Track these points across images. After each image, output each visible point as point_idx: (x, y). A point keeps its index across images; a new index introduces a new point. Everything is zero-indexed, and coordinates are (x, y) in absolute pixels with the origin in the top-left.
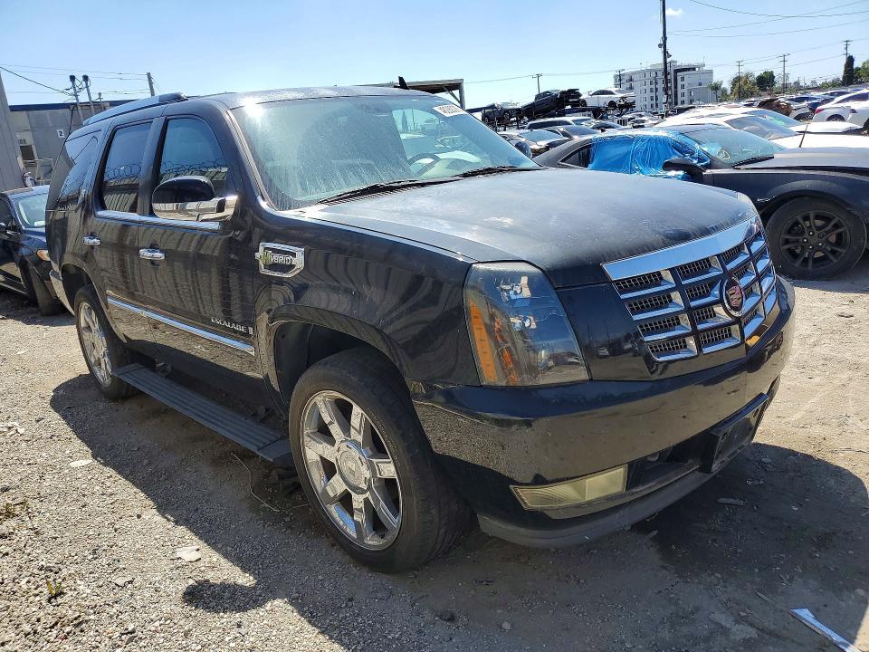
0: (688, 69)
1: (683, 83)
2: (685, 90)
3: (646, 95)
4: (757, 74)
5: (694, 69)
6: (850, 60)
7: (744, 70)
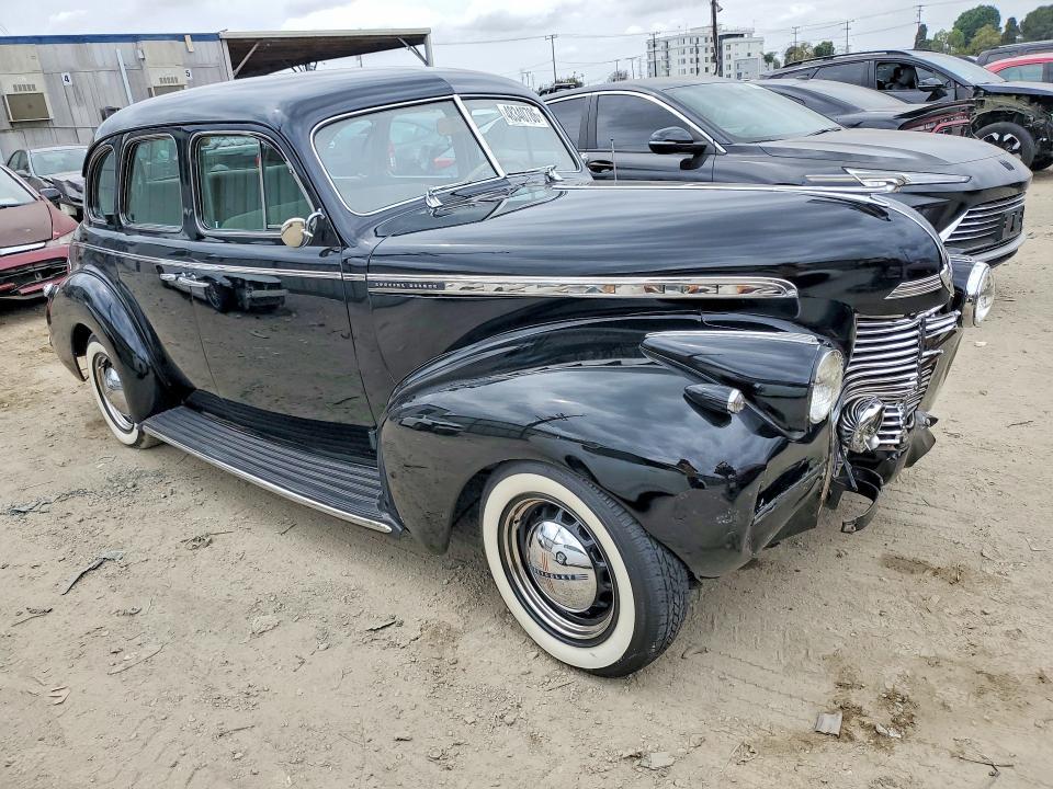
0: (737, 36)
1: (728, 52)
2: (731, 62)
3: (684, 66)
4: (815, 45)
5: (742, 35)
6: (923, 30)
7: (800, 40)
